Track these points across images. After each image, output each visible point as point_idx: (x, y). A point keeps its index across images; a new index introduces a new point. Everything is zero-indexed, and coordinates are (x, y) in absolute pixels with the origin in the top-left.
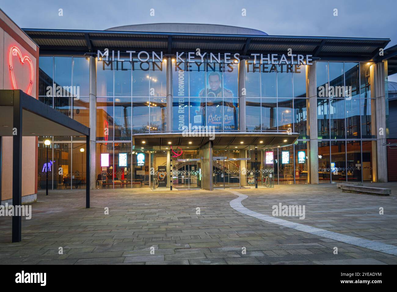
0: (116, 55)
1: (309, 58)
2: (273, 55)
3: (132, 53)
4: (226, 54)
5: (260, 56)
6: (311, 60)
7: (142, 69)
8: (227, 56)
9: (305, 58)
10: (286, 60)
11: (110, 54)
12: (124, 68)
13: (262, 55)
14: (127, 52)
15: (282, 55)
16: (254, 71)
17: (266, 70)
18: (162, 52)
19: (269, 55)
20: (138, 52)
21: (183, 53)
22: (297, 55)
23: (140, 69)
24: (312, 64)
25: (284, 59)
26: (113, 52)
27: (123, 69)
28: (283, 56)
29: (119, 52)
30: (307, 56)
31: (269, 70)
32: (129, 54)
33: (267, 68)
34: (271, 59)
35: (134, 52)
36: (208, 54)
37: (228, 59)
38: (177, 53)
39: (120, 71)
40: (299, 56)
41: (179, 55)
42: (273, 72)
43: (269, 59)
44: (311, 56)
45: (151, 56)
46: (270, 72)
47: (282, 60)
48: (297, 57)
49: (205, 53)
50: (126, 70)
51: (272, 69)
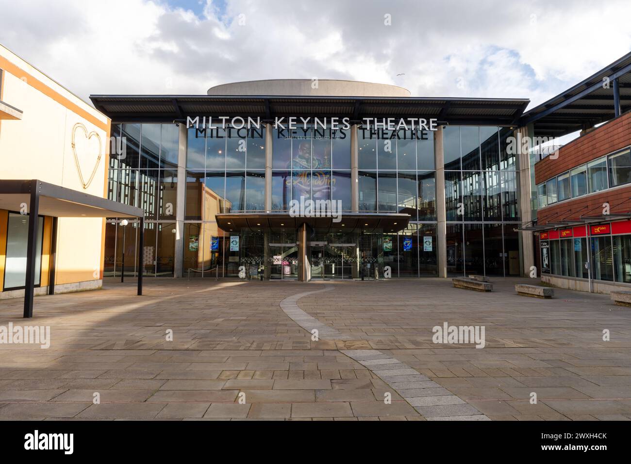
0: (207, 121)
1: (433, 122)
2: (389, 119)
3: (226, 119)
4: (333, 119)
5: (374, 121)
6: (436, 125)
7: (240, 137)
8: (335, 121)
9: (428, 123)
10: (405, 125)
11: (201, 121)
12: (219, 136)
13: (376, 119)
14: (220, 118)
15: (400, 119)
16: (371, 138)
17: (385, 136)
18: (259, 118)
19: (384, 119)
20: (231, 117)
21: (283, 118)
22: (419, 119)
23: (238, 136)
24: (436, 130)
25: (402, 124)
26: (204, 118)
27: (217, 137)
28: (402, 120)
29: (210, 118)
30: (431, 120)
31: (389, 136)
32: (222, 120)
33: (387, 134)
34: (386, 123)
35: (228, 118)
36: (312, 119)
37: (336, 125)
38: (277, 118)
39: (215, 139)
40: (421, 120)
41: (278, 120)
42: (394, 138)
43: (384, 123)
44: (436, 120)
45: (246, 121)
46: (391, 138)
47: (400, 125)
48: (418, 121)
49: (309, 118)
50: (222, 137)
51: (393, 135)
